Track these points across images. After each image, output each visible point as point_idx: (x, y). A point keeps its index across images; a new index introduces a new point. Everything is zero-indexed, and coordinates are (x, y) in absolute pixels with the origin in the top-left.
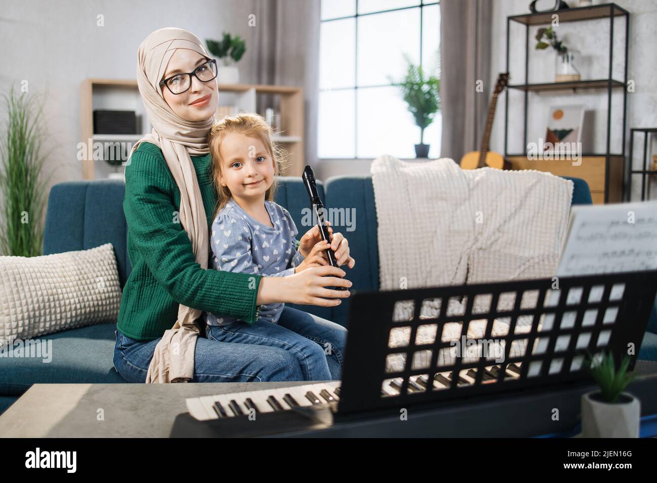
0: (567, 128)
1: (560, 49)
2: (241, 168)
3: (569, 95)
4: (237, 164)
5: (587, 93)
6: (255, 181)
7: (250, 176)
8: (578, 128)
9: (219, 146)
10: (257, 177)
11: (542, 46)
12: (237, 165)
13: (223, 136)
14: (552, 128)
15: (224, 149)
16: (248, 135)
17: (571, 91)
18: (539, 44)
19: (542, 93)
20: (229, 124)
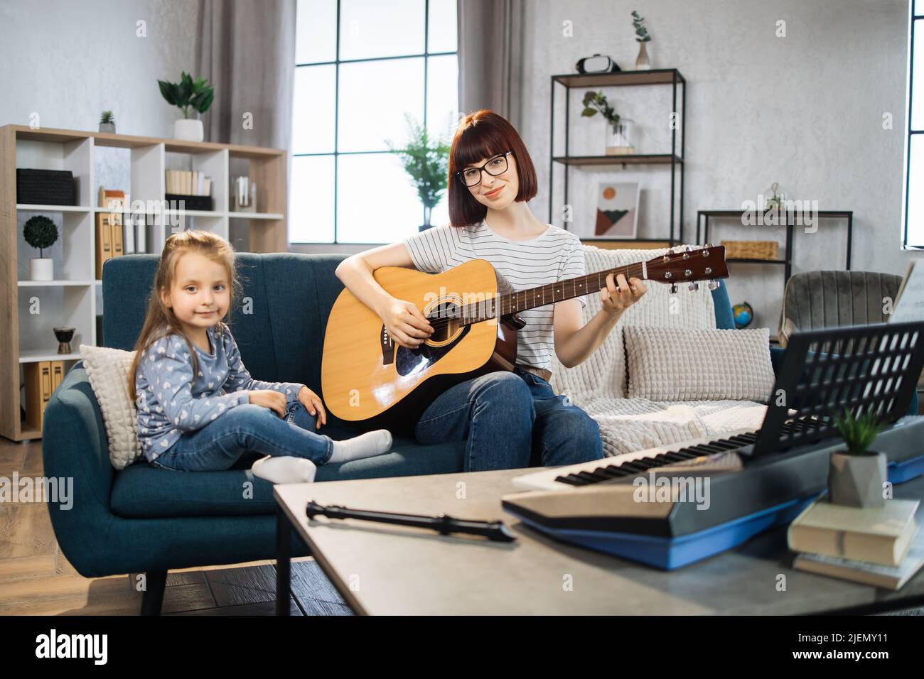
0: (621, 209)
1: (611, 116)
2: (196, 293)
3: (616, 171)
4: (192, 287)
5: (638, 170)
6: (208, 311)
7: (204, 305)
8: (634, 210)
9: (177, 263)
10: (212, 306)
11: (589, 113)
12: (191, 289)
13: (183, 253)
14: (603, 209)
15: (181, 266)
16: (212, 260)
17: (620, 166)
18: (585, 110)
19: (583, 167)
20: (193, 242)
